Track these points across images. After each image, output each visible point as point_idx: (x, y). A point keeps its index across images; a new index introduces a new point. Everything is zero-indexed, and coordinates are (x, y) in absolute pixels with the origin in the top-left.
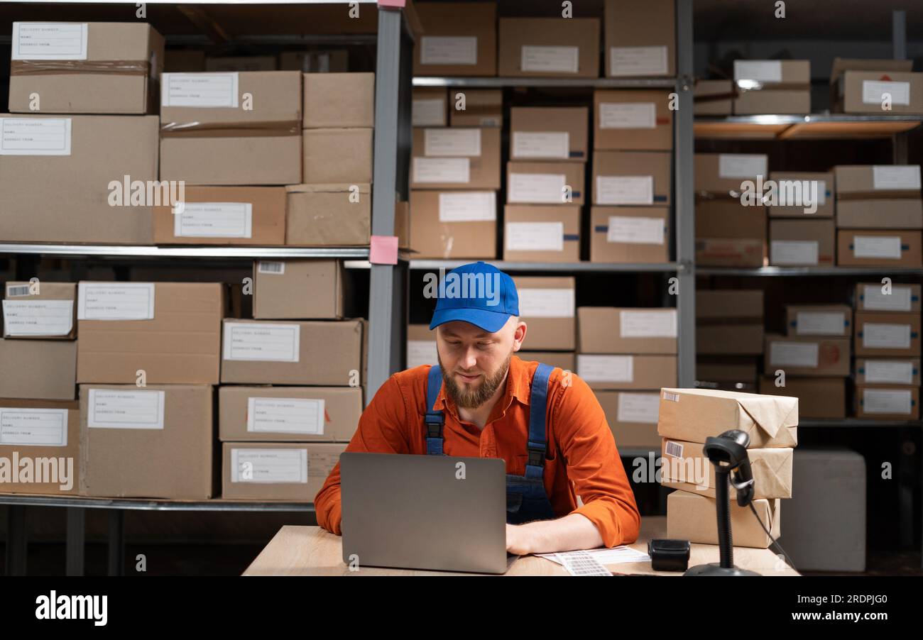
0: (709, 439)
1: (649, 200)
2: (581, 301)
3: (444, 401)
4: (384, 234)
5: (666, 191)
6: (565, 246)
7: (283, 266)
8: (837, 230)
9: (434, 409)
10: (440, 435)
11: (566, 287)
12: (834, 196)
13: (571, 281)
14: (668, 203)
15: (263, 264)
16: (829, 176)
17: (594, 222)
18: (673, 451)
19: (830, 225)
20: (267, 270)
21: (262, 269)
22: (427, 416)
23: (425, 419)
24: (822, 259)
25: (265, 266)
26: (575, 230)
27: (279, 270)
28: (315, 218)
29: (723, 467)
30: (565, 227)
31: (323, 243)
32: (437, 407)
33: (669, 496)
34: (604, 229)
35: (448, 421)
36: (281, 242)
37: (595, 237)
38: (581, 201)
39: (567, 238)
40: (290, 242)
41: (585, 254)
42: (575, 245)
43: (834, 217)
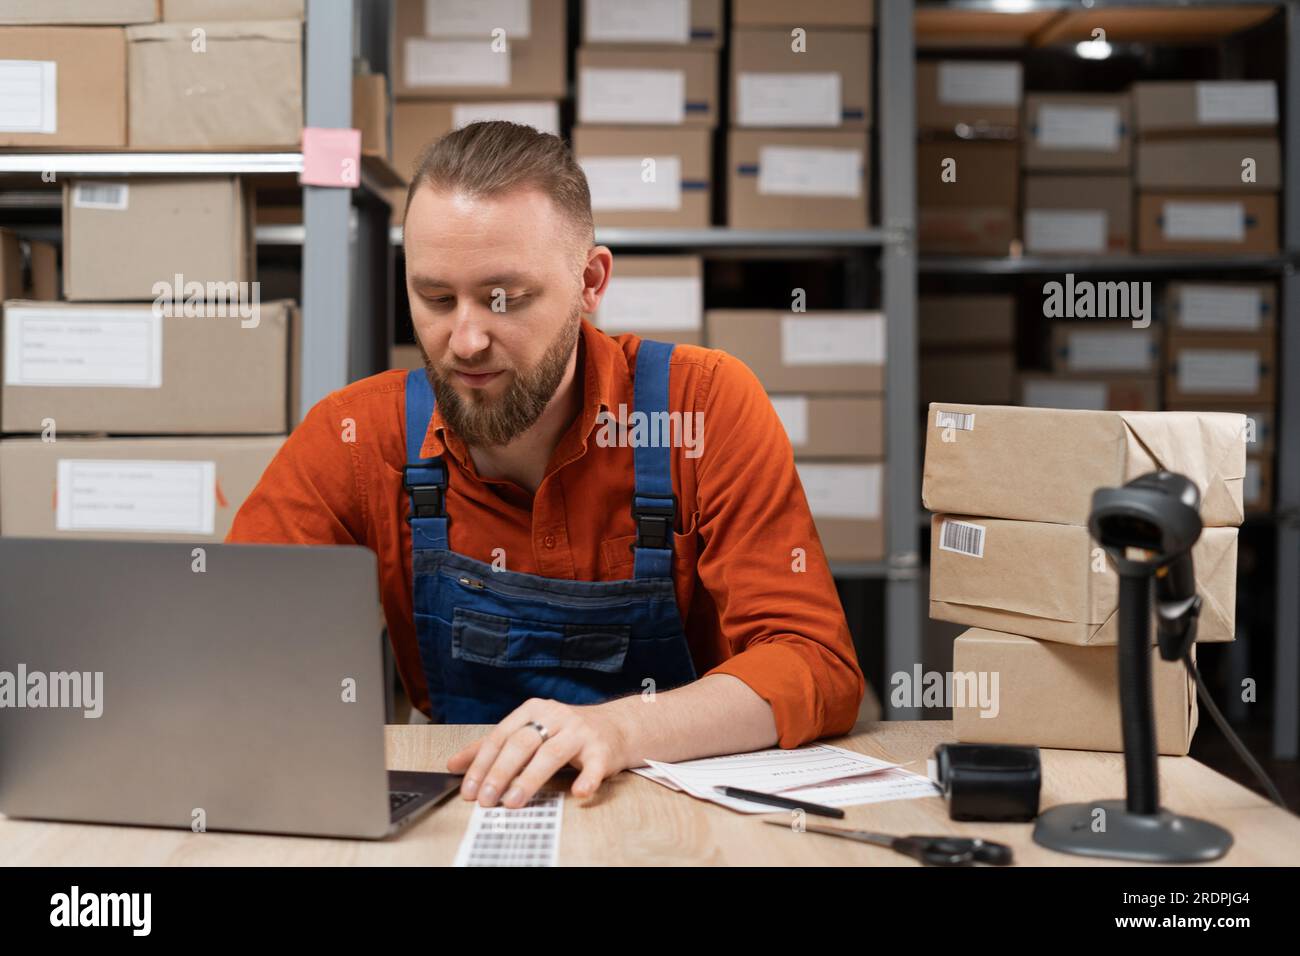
0: (1100, 494)
1: (832, 117)
2: (714, 299)
3: (439, 434)
4: (328, 124)
5: (862, 101)
6: (684, 202)
7: (125, 191)
8: (1137, 193)
9: (422, 455)
10: (439, 510)
11: (684, 274)
12: (1133, 135)
13: (694, 264)
14: (866, 122)
15: (83, 188)
16: (1124, 100)
17: (737, 155)
18: (960, 541)
19: (1123, 186)
20: (92, 199)
21: (82, 199)
22: (409, 471)
23: (404, 478)
24: (1113, 242)
25: (88, 193)
26: (702, 171)
27: (117, 200)
28: (189, 92)
29: (1137, 564)
30: (684, 166)
31: (205, 144)
32: (430, 449)
33: (959, 640)
34: (751, 170)
35: (455, 478)
36: (118, 142)
37: (737, 185)
38: (710, 119)
39: (687, 185)
40: (135, 144)
41: (719, 216)
42: (701, 200)
43: (1131, 171)
